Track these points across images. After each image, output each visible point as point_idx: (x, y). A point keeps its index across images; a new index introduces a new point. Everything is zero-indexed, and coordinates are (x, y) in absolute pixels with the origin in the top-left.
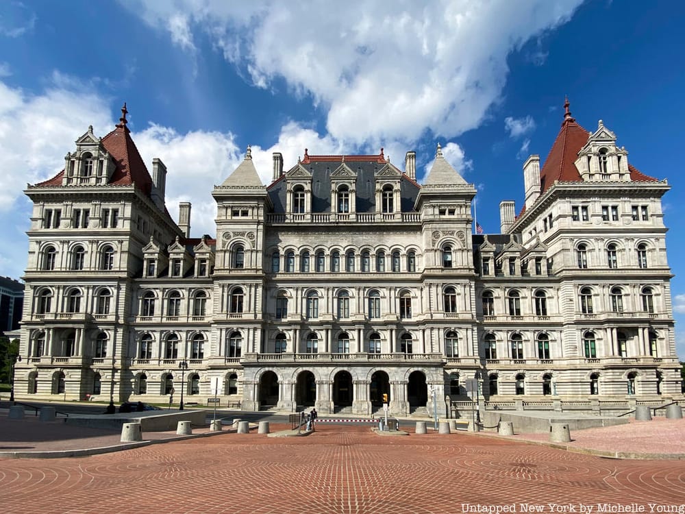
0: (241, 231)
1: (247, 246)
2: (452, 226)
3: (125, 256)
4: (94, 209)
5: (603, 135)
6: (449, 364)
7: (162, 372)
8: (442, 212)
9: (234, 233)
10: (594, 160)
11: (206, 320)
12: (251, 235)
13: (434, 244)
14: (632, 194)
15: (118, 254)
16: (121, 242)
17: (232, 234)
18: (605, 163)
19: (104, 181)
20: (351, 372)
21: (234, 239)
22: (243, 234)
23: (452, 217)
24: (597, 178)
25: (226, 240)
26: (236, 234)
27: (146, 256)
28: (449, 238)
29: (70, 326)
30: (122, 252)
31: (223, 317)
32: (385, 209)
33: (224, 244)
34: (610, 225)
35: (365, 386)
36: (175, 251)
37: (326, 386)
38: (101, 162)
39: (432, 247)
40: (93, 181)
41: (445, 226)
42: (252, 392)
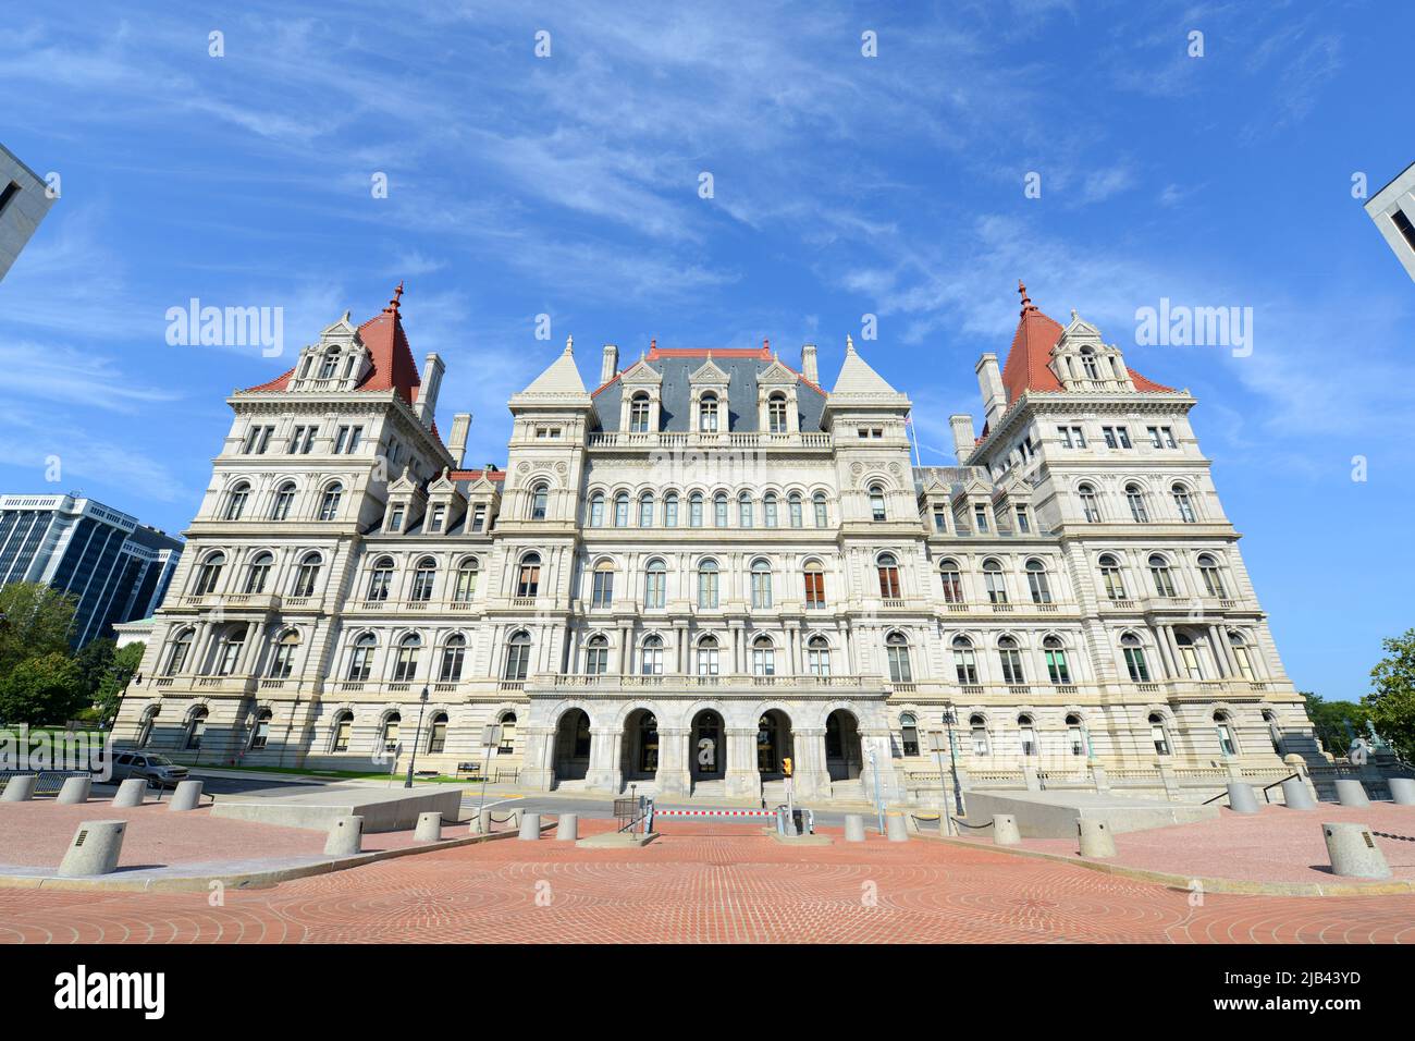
0: (547, 459)
1: (554, 485)
2: (880, 454)
3: (359, 498)
4: (328, 425)
5: (1081, 329)
6: (896, 695)
7: (383, 708)
8: (863, 434)
9: (535, 462)
10: (1077, 362)
11: (474, 610)
12: (561, 467)
13: (854, 482)
14: (1143, 408)
15: (349, 495)
16: (356, 476)
17: (531, 465)
18: (1092, 366)
19: (351, 384)
20: (722, 712)
21: (534, 472)
22: (549, 464)
23: (878, 440)
24: (1088, 386)
25: (520, 474)
26: (538, 464)
27: (392, 499)
28: (877, 473)
29: (242, 617)
30: (355, 492)
31: (504, 605)
32: (774, 428)
33: (517, 481)
34: (1121, 455)
35: (747, 739)
36: (439, 490)
37: (676, 739)
38: (352, 360)
39: (850, 488)
40: (334, 385)
41: (869, 454)
42: (541, 750)
